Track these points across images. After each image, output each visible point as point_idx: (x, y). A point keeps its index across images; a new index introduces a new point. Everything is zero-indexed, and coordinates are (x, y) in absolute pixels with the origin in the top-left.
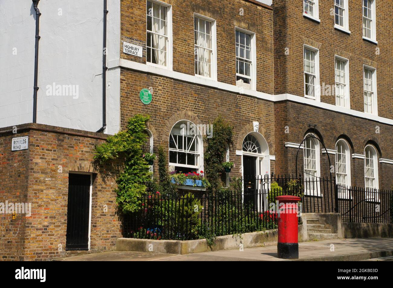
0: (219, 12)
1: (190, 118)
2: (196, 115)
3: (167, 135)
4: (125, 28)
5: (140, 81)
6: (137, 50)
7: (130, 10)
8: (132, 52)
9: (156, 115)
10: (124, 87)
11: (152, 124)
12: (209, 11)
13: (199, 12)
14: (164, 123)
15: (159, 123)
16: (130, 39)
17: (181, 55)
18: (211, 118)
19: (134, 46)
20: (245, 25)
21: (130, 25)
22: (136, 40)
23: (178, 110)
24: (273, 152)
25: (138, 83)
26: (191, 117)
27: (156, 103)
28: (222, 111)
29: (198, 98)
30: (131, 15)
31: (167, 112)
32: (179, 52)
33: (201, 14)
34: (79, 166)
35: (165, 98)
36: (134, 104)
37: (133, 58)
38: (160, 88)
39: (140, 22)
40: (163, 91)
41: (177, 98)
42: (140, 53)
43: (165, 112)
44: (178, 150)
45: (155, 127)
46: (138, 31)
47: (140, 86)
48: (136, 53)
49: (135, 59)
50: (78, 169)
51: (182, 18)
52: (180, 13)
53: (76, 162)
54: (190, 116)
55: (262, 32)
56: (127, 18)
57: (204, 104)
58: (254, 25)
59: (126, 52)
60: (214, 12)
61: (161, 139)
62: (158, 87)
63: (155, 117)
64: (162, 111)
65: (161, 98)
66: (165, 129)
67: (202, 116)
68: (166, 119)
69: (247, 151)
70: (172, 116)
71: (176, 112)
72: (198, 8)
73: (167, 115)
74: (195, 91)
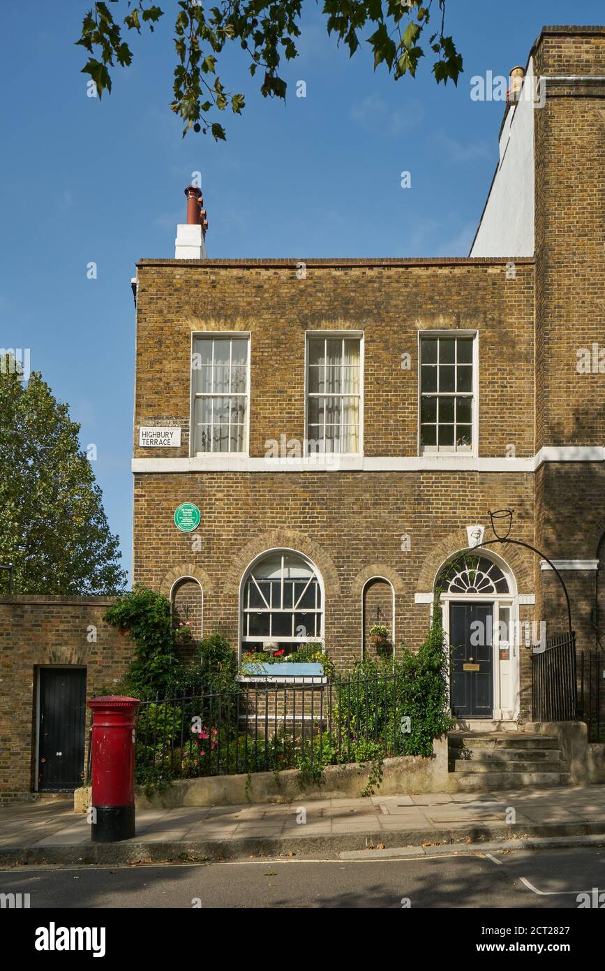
0: (375, 311)
1: (290, 543)
2: (306, 534)
3: (234, 584)
4: (144, 401)
5: (176, 491)
6: (170, 435)
7: (157, 367)
8: (158, 443)
9: (210, 548)
10: (142, 509)
11: (200, 567)
12: (346, 316)
13: (318, 326)
14: (228, 561)
15: (217, 562)
16: (155, 418)
17: (270, 422)
18: (345, 535)
19: (162, 430)
20: (447, 321)
21: (156, 393)
22: (167, 418)
23: (260, 531)
24: (531, 585)
25: (172, 496)
26: (294, 540)
27: (211, 526)
28: (376, 517)
29: (310, 500)
30: (158, 375)
31: (235, 540)
32: (265, 418)
33: (326, 329)
34: (51, 655)
35: (231, 513)
36: (163, 535)
37: (160, 452)
38: (220, 495)
39: (177, 383)
40: (226, 501)
41: (258, 509)
42: (175, 441)
43: (231, 539)
44: (269, 609)
45: (208, 570)
46: (173, 401)
47: (177, 500)
48: (166, 442)
49: (166, 453)
50: (50, 660)
51: (275, 350)
52: (270, 342)
53: (45, 649)
54: (292, 539)
55: (500, 322)
56: (149, 383)
57: (326, 508)
58: (473, 313)
59: (145, 445)
60: (359, 316)
61: (222, 592)
62: (215, 495)
63: (209, 553)
64: (223, 540)
65: (222, 515)
66: (231, 573)
67: (322, 535)
68: (234, 553)
69: (464, 592)
70: (245, 544)
71: (257, 535)
72: (317, 318)
73: (236, 545)
74: (304, 487)
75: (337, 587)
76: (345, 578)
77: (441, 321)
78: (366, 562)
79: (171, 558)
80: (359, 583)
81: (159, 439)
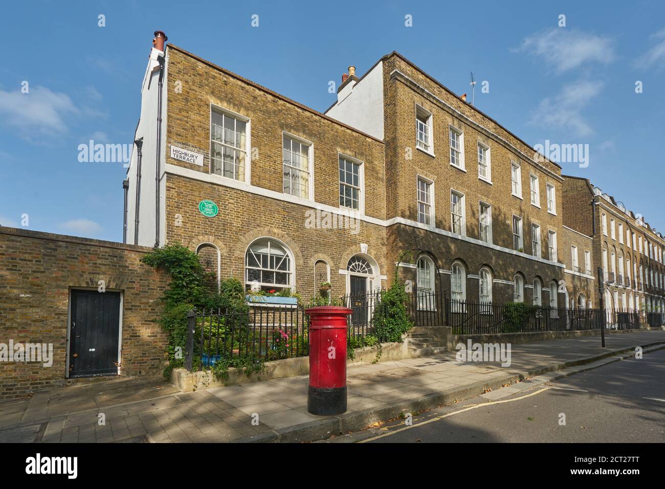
0: (318, 136)
1: (276, 236)
2: (285, 233)
3: (241, 251)
4: (174, 130)
5: (200, 192)
6: (195, 157)
7: (184, 113)
8: (186, 159)
9: (225, 229)
10: (172, 196)
11: (218, 239)
12: (304, 132)
13: (290, 131)
14: (238, 239)
15: (230, 238)
16: (183, 144)
17: (263, 170)
18: (305, 237)
19: (189, 153)
20: (351, 153)
21: (183, 129)
22: (192, 146)
23: (258, 226)
24: (385, 272)
25: (196, 194)
26: (278, 235)
27: (226, 217)
28: (321, 232)
29: (287, 216)
30: (186, 119)
31: (242, 228)
32: (260, 167)
33: (292, 134)
34: (89, 281)
35: (239, 212)
36: (190, 215)
37: (187, 165)
38: (231, 201)
39: (200, 129)
40: (236, 205)
41: (257, 214)
42: (199, 160)
43: (239, 227)
44: (261, 268)
45: (224, 241)
46: (197, 138)
47: (200, 197)
48: (192, 161)
49: (192, 167)
50: (87, 283)
51: (265, 134)
52: (262, 128)
53: (82, 276)
54: (277, 233)
55: (372, 162)
56: (178, 121)
57: (296, 222)
58: (362, 154)
59: (176, 158)
60: (311, 135)
61: (233, 255)
62: (228, 200)
63: (224, 232)
64: (234, 226)
65: (233, 212)
66: (239, 245)
67: (294, 235)
68: (241, 235)
69: (355, 271)
70: (249, 231)
71: (256, 228)
72: (289, 127)
73: (242, 230)
74: (283, 209)
75: (301, 262)
76: (306, 258)
77: (348, 152)
78: (316, 252)
79: (196, 230)
80: (312, 261)
81: (187, 158)
